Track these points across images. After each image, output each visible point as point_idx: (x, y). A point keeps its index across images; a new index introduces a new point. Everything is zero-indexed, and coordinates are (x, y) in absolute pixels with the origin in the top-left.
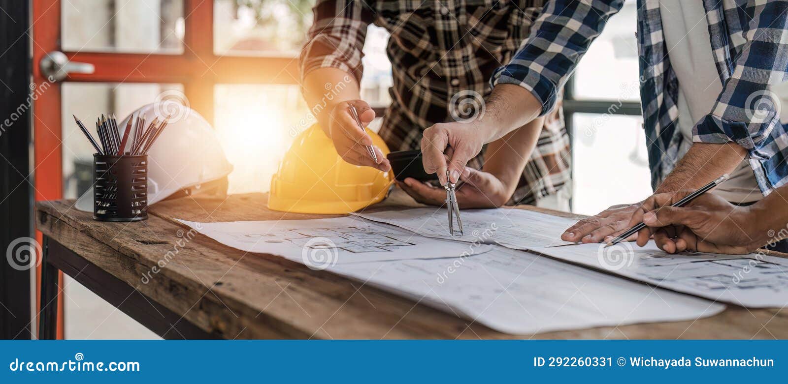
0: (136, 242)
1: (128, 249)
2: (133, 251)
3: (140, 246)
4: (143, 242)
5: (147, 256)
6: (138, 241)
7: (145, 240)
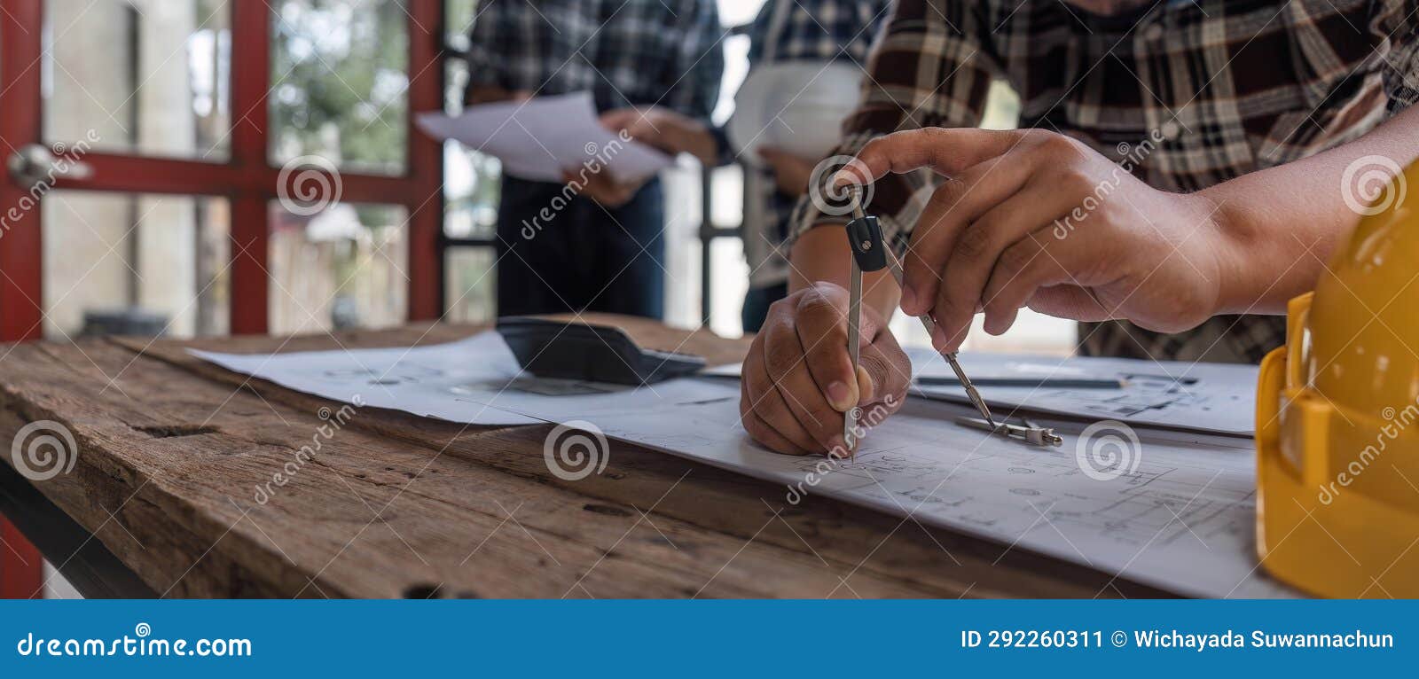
0: (131, 431)
1: (106, 455)
2: (118, 461)
3: (141, 446)
4: (151, 431)
5: (155, 476)
6: (137, 429)
7: (158, 424)
